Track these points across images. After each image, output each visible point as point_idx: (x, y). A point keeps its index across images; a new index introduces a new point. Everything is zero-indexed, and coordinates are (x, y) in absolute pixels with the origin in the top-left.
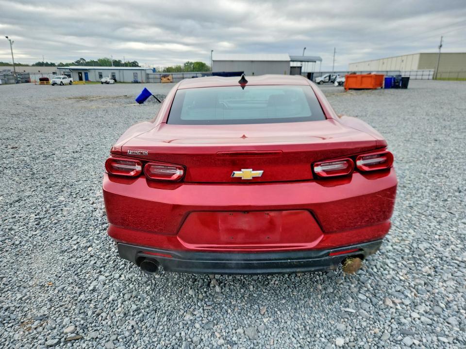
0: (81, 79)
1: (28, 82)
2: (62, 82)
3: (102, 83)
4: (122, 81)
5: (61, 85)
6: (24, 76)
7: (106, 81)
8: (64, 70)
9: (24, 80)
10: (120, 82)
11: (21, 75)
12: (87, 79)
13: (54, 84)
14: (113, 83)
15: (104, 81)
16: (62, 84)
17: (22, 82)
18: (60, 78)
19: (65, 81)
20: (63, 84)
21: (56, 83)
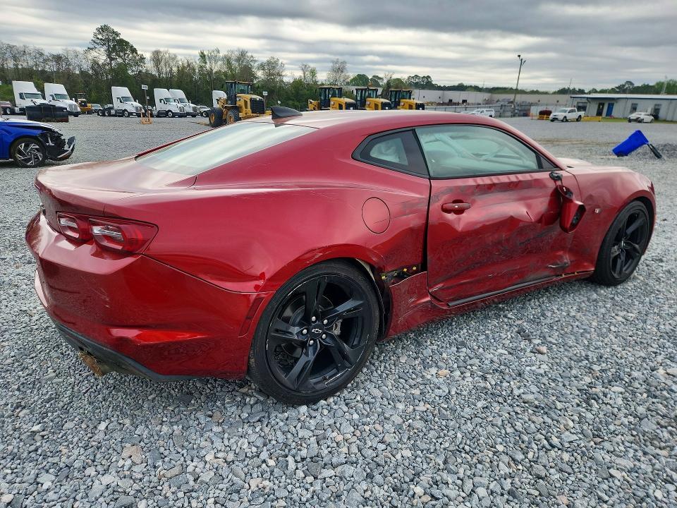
0: (599, 113)
1: (526, 115)
2: (565, 117)
3: (630, 121)
4: (668, 119)
5: (562, 121)
6: (523, 108)
7: (638, 118)
8: (579, 100)
9: (522, 113)
10: (665, 121)
11: (521, 106)
12: (609, 113)
13: (554, 120)
14: (649, 120)
15: (635, 118)
16: (565, 120)
17: (519, 116)
18: (565, 111)
19: (570, 116)
20: (567, 121)
21: (557, 119)
